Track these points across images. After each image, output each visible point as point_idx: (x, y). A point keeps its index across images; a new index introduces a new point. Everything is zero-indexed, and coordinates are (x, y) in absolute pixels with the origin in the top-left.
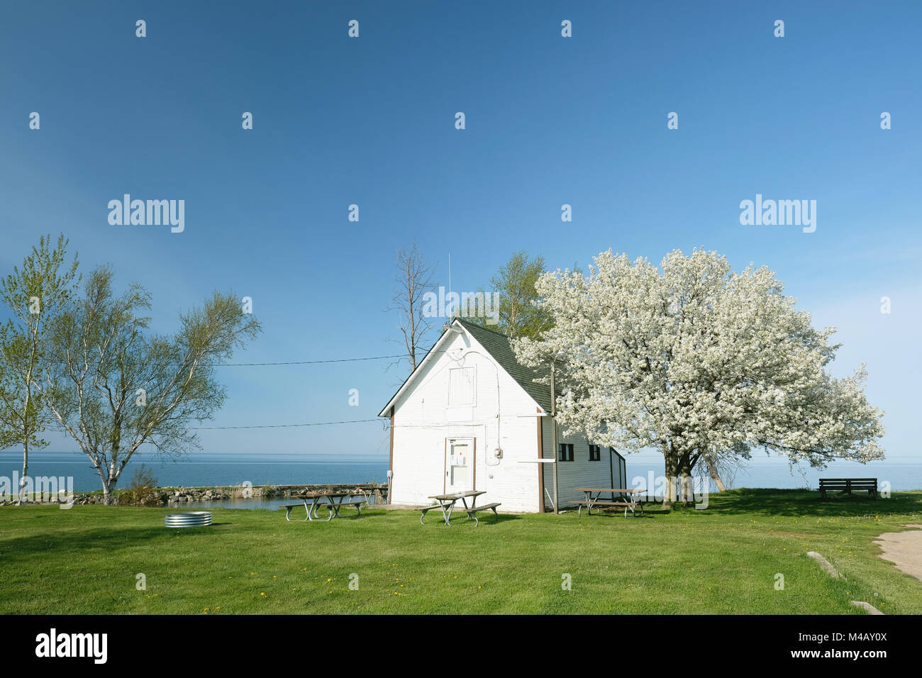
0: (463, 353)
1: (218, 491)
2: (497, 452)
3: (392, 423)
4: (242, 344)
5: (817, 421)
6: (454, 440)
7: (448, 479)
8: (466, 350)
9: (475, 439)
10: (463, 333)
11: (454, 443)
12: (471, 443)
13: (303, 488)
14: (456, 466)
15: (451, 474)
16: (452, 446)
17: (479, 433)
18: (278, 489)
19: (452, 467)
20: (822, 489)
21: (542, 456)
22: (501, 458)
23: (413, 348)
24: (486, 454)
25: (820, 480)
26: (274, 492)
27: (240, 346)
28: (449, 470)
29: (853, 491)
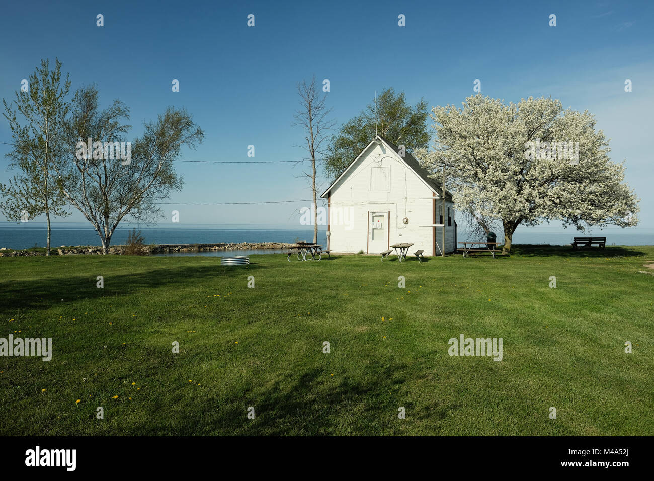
0: (381, 158)
1: (118, 248)
2: (405, 220)
3: (329, 202)
4: (194, 146)
5: (611, 204)
6: (375, 213)
7: (371, 237)
8: (383, 155)
9: (389, 212)
10: (381, 145)
11: (374, 215)
12: (386, 215)
13: (177, 246)
14: (376, 229)
15: (371, 234)
16: (373, 217)
17: (392, 208)
18: (160, 247)
19: (373, 229)
20: (575, 244)
21: (435, 222)
22: (408, 224)
23: (313, 152)
24: (397, 221)
25: (574, 238)
26: (157, 249)
27: (192, 147)
28: (371, 231)
29: (592, 245)
